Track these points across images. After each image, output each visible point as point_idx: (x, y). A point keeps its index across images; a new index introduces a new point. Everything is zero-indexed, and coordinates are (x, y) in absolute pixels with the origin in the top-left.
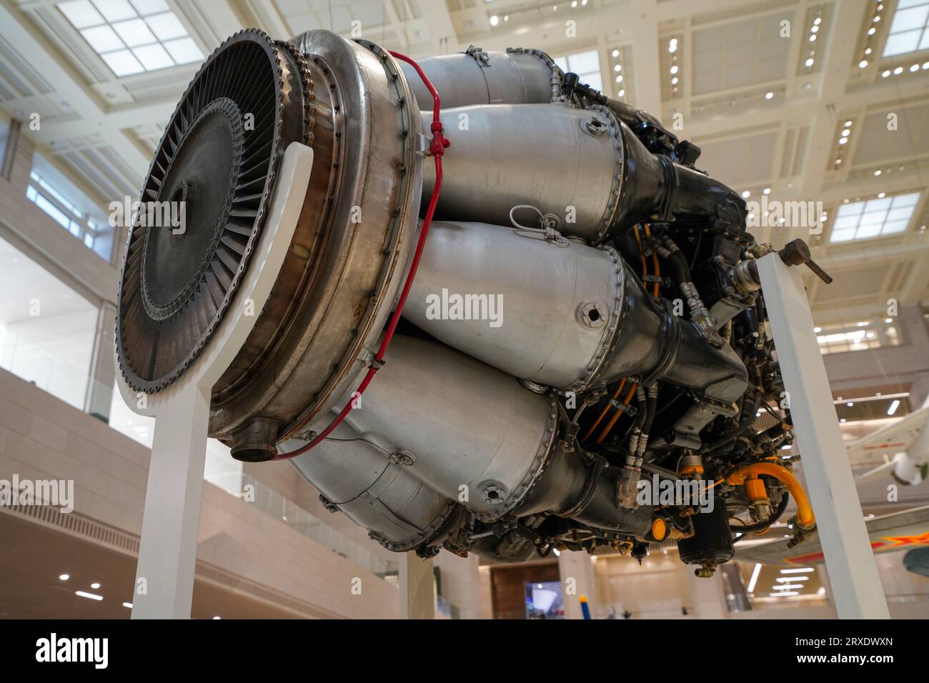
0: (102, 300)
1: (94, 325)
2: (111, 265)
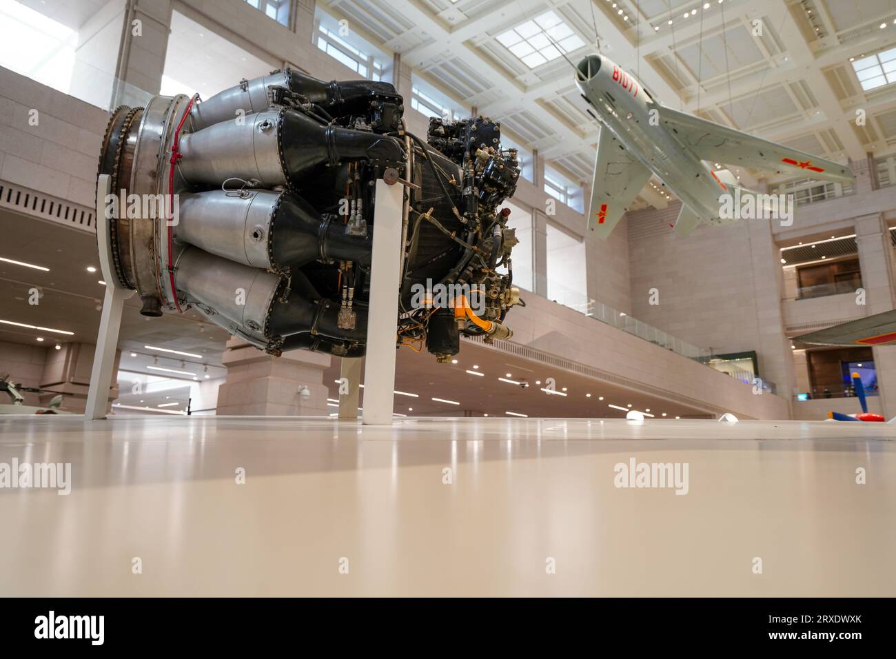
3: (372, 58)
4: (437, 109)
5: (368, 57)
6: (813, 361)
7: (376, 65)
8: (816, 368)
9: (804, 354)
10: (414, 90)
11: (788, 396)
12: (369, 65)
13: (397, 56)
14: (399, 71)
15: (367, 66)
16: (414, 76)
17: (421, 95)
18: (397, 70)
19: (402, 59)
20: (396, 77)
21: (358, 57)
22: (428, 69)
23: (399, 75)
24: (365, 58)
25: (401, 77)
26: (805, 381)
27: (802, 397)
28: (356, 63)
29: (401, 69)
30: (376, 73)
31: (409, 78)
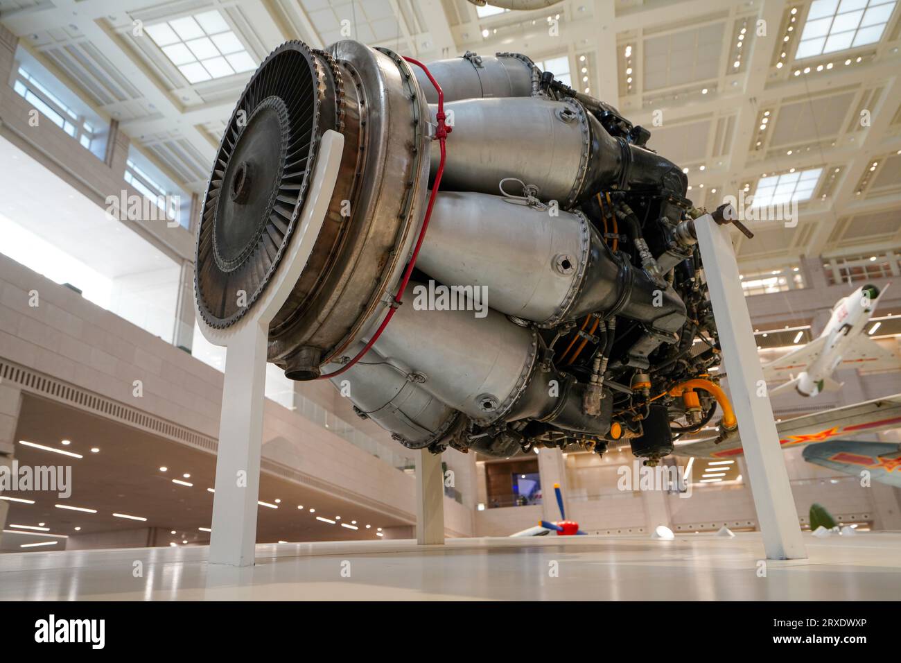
0: (183, 259)
1: (178, 279)
2: (189, 232)
3: (83, 119)
4: (154, 188)
5: (78, 116)
6: (490, 473)
7: (87, 127)
8: (492, 479)
9: (483, 467)
10: (129, 163)
11: (471, 505)
12: (78, 124)
13: (114, 123)
14: (115, 139)
15: (75, 126)
16: (132, 148)
17: (136, 169)
18: (112, 139)
19: (121, 127)
20: (111, 145)
21: (65, 113)
22: (148, 144)
23: (114, 143)
24: (74, 116)
25: (117, 146)
26: (483, 491)
27: (481, 507)
28: (63, 120)
29: (118, 137)
30: (85, 135)
31: (126, 149)
